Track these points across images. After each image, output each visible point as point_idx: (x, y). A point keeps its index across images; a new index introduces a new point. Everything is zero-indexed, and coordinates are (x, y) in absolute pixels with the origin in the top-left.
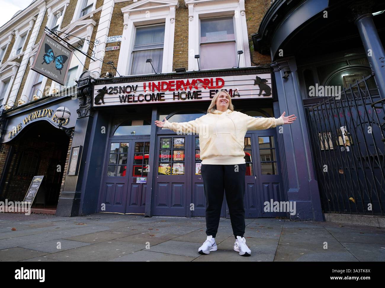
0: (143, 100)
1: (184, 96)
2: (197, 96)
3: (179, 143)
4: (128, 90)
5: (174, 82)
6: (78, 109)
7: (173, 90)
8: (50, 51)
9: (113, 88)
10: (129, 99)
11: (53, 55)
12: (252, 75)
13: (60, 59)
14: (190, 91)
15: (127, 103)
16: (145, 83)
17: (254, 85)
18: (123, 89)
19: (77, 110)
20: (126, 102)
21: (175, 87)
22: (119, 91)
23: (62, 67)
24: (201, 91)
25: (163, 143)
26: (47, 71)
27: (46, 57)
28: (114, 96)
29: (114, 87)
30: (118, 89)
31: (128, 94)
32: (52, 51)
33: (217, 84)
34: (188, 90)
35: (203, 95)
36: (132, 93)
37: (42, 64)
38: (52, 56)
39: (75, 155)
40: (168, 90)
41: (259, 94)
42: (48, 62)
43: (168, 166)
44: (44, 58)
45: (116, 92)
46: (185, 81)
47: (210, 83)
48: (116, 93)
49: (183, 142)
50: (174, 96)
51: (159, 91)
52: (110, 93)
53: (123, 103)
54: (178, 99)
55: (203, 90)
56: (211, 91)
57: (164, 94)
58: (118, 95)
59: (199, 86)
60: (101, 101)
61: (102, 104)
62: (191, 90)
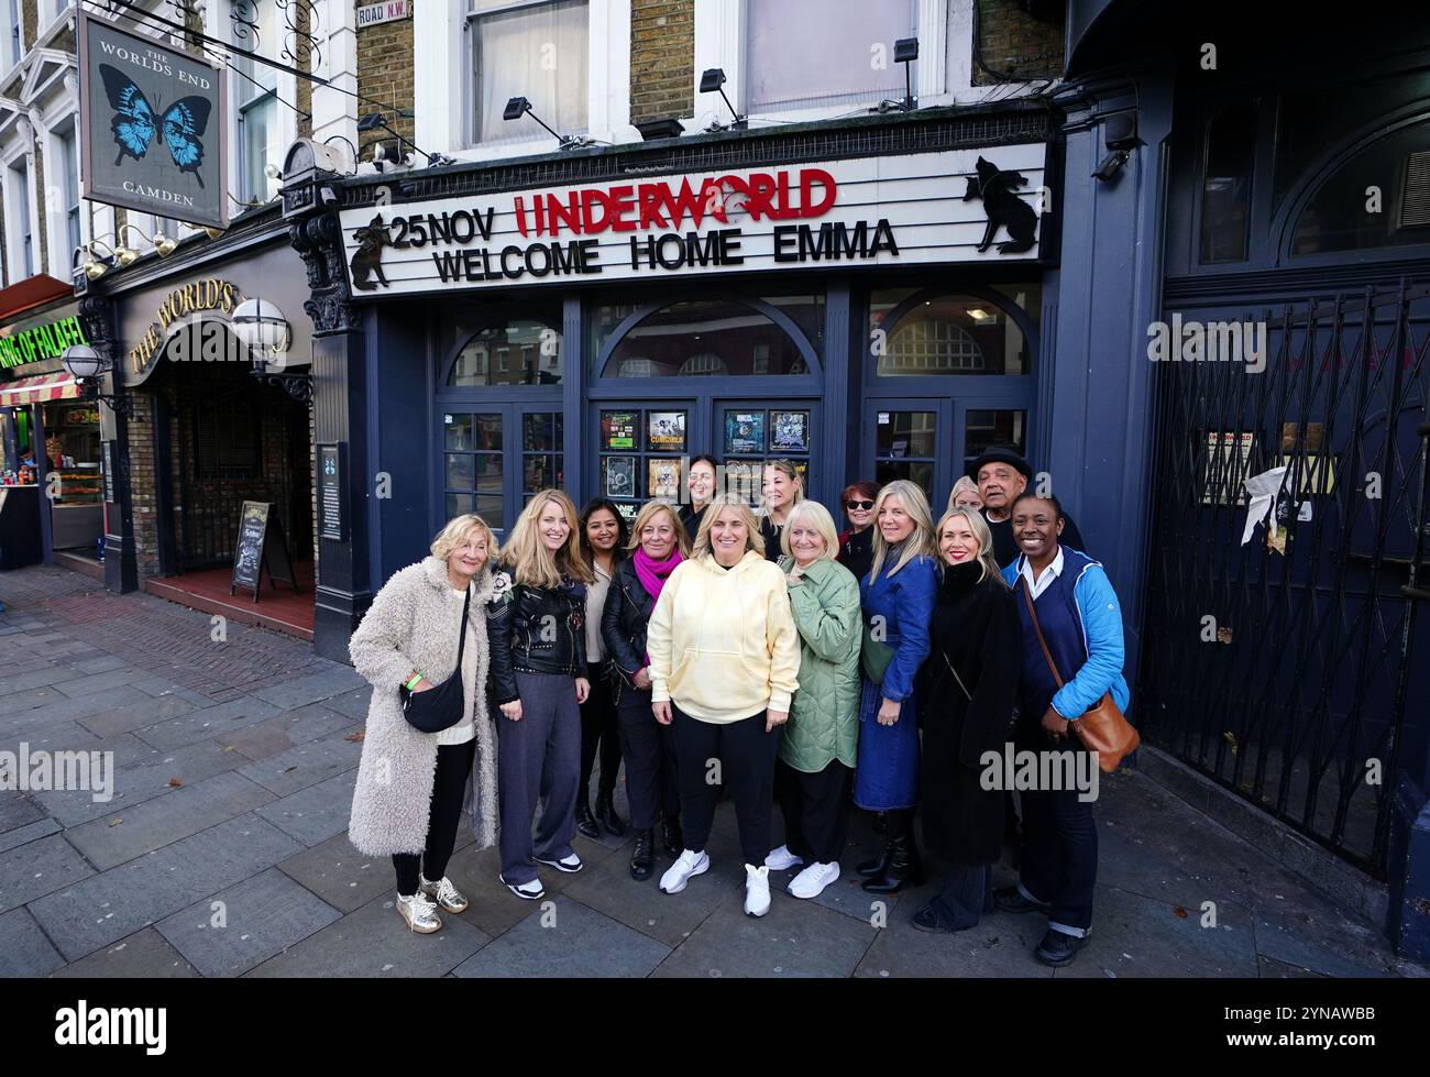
0: (521, 271)
1: (671, 252)
2: (724, 253)
3: (666, 430)
4: (463, 228)
5: (628, 191)
6: (308, 298)
7: (630, 226)
8: (128, 94)
9: (408, 220)
10: (469, 266)
11: (147, 111)
12: (960, 152)
13: (180, 121)
14: (695, 233)
15: (464, 284)
16: (521, 198)
17: (967, 199)
18: (441, 224)
19: (305, 304)
20: (461, 278)
21: (635, 216)
22: (429, 236)
23: (200, 155)
24: (739, 230)
25: (613, 429)
26: (146, 191)
27: (125, 129)
28: (414, 253)
29: (410, 218)
30: (426, 226)
31: (463, 248)
32: (138, 95)
33: (806, 197)
34: (688, 226)
35: (748, 247)
36: (478, 244)
37: (118, 163)
38: (144, 114)
39: (330, 471)
40: (610, 227)
41: (980, 242)
42: (138, 148)
43: (632, 513)
44: (118, 134)
45: (418, 237)
46: (674, 184)
47: (777, 192)
48: (420, 244)
49: (682, 427)
50: (635, 253)
51: (577, 232)
52: (400, 244)
53: (452, 285)
54: (653, 267)
55: (746, 224)
56: (778, 231)
57: (594, 243)
58: (429, 250)
59: (730, 208)
60: (373, 277)
61: (380, 285)
62: (698, 225)
